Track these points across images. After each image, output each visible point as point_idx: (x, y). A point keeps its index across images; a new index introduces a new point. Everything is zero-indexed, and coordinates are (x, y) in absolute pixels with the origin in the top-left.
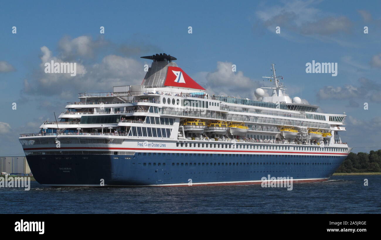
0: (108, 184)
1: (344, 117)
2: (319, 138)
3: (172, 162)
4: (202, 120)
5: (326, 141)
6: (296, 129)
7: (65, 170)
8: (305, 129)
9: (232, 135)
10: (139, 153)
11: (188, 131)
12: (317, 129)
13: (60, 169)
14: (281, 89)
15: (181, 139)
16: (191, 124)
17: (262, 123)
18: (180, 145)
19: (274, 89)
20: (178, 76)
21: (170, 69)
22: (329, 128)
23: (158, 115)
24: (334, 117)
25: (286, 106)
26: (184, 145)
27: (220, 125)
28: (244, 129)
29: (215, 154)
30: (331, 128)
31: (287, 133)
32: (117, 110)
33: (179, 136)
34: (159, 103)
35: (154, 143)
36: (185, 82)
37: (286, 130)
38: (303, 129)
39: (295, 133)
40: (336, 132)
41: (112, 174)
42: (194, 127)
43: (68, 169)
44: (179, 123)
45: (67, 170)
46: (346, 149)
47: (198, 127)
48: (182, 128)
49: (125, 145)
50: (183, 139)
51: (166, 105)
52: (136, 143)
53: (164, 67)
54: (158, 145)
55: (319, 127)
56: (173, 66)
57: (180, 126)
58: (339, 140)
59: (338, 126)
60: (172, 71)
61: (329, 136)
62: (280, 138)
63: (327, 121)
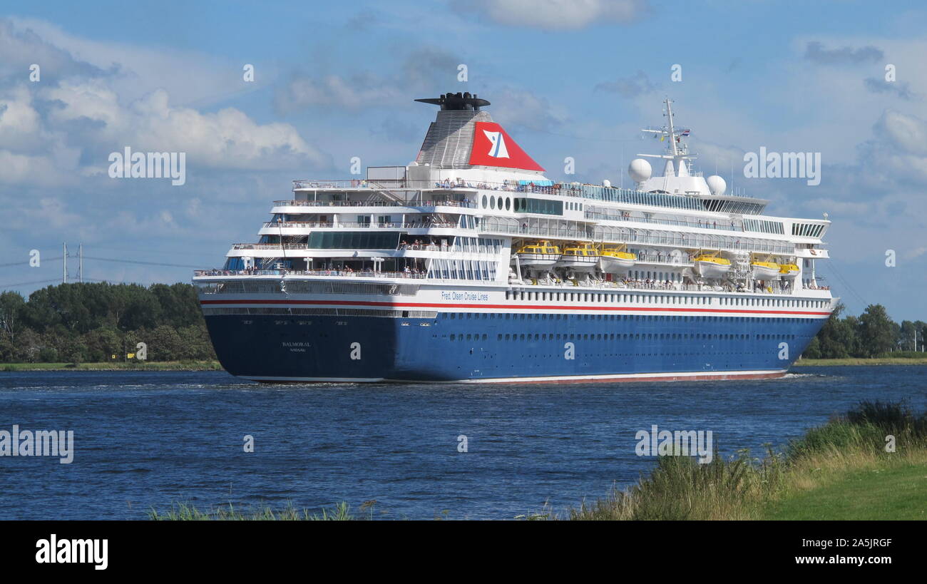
0: (385, 378)
1: (826, 226)
2: (772, 277)
3: (499, 333)
4: (553, 242)
5: (786, 282)
6: (725, 255)
7: (295, 347)
8: (744, 257)
9: (604, 272)
10: (445, 314)
11: (527, 266)
12: (766, 256)
13: (284, 344)
14: (684, 160)
15: (515, 284)
16: (535, 252)
17: (660, 245)
18: (511, 296)
19: (668, 160)
20: (495, 143)
21: (479, 128)
22: (792, 251)
23: (474, 233)
24: (802, 225)
25: (701, 200)
26: (519, 296)
27: (585, 251)
28: (628, 260)
29: (572, 315)
30: (797, 253)
31: (707, 267)
32: (384, 219)
33: (510, 277)
34: (475, 207)
35: (469, 292)
36: (508, 157)
37: (705, 260)
38: (739, 256)
39: (723, 266)
40: (807, 262)
41: (397, 356)
42: (540, 257)
43: (301, 344)
44: (510, 249)
45: (298, 347)
46: (828, 301)
47: (546, 257)
48: (515, 259)
49: (421, 296)
50: (519, 284)
51: (489, 211)
52: (439, 292)
53: (466, 122)
54: (474, 297)
55: (772, 249)
56: (484, 120)
57: (513, 256)
58: (812, 280)
59: (810, 246)
60: (485, 131)
61: (792, 272)
62: (691, 277)
63: (788, 237)
